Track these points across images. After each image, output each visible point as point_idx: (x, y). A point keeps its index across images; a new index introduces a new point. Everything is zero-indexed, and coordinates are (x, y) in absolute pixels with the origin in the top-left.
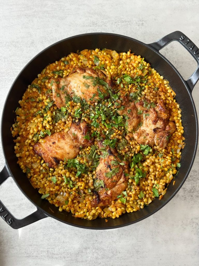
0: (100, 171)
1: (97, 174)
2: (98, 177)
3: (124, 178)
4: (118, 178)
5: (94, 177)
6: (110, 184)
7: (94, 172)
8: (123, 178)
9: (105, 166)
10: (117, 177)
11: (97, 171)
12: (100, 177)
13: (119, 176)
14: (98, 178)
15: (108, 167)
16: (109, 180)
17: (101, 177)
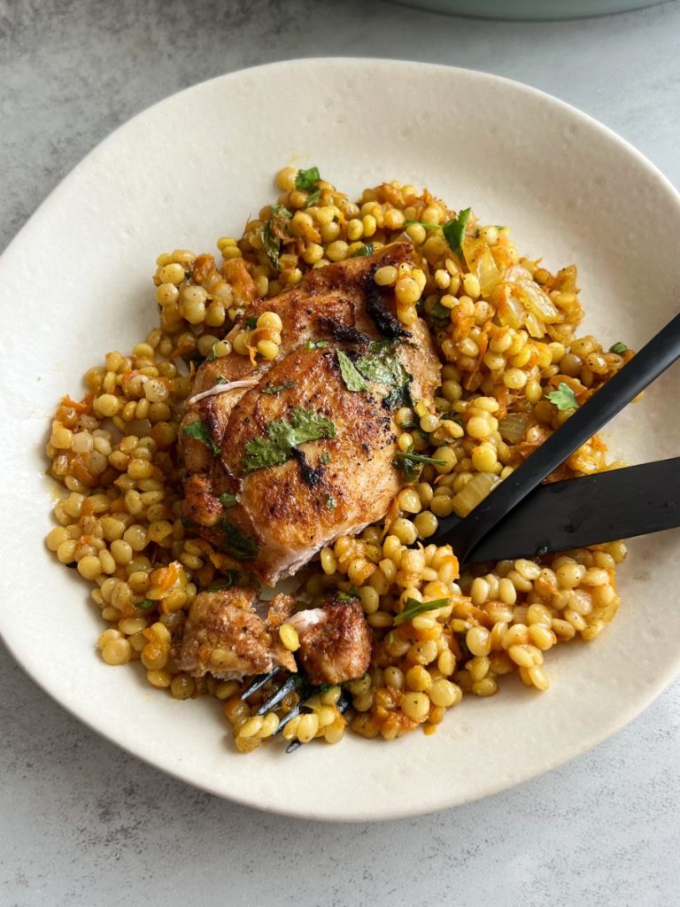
0: (365, 449)
1: (388, 428)
2: (382, 414)
3: (214, 410)
4: (249, 409)
5: (404, 413)
6: (305, 374)
7: (406, 440)
8: (219, 413)
9: (337, 482)
10: (256, 411)
11: (389, 451)
12: (368, 412)
13: (247, 421)
14: (379, 406)
15: (320, 472)
16: (308, 394)
17: (359, 412)
